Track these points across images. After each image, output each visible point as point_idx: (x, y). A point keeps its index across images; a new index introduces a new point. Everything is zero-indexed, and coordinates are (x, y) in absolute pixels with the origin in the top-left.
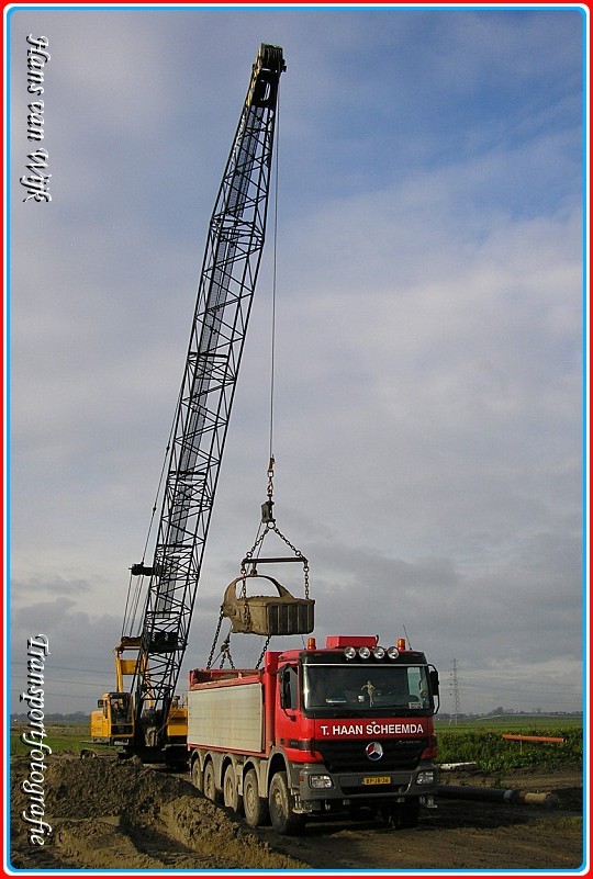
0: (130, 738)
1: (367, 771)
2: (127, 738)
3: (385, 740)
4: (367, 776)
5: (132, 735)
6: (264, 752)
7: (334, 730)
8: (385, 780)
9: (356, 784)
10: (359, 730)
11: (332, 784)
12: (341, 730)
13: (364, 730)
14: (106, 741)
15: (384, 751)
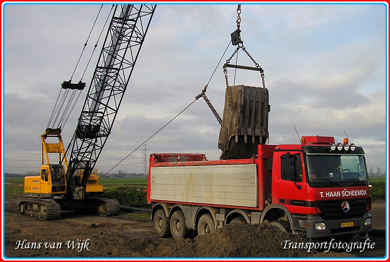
0: (64, 194)
1: (343, 219)
2: (62, 194)
3: (350, 200)
4: (343, 222)
5: (65, 192)
6: (258, 207)
7: (327, 194)
8: (351, 224)
9: (337, 227)
10: (338, 194)
11: (326, 228)
12: (330, 194)
13: (341, 194)
14: (46, 196)
15: (350, 207)
